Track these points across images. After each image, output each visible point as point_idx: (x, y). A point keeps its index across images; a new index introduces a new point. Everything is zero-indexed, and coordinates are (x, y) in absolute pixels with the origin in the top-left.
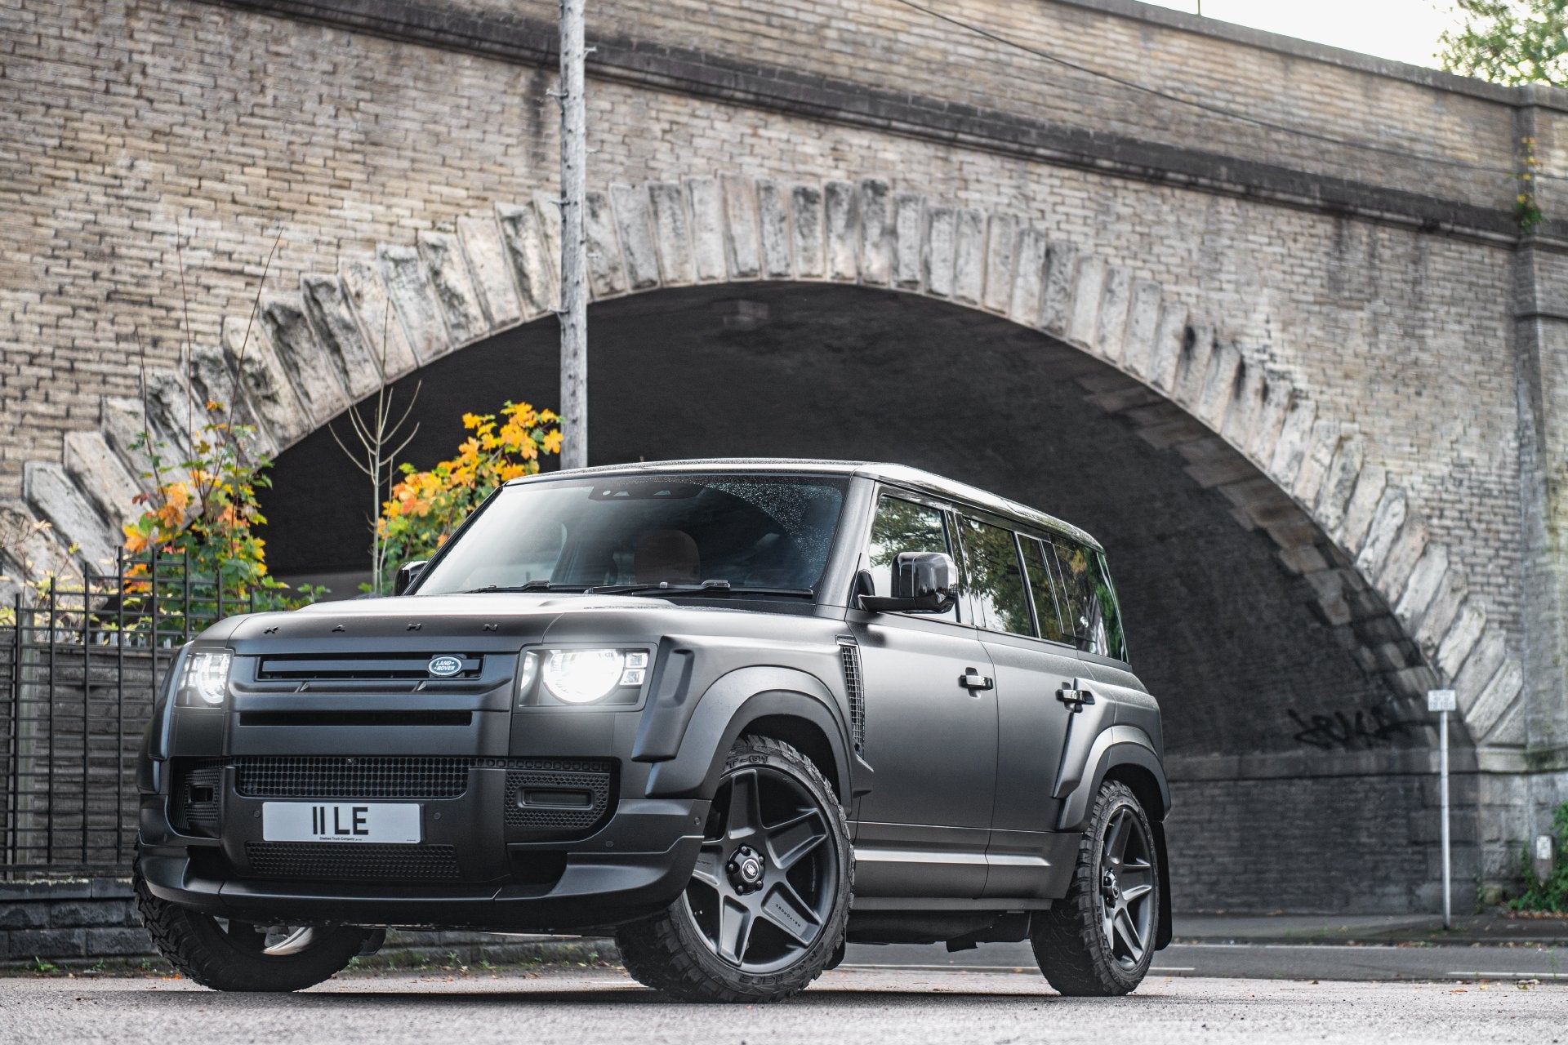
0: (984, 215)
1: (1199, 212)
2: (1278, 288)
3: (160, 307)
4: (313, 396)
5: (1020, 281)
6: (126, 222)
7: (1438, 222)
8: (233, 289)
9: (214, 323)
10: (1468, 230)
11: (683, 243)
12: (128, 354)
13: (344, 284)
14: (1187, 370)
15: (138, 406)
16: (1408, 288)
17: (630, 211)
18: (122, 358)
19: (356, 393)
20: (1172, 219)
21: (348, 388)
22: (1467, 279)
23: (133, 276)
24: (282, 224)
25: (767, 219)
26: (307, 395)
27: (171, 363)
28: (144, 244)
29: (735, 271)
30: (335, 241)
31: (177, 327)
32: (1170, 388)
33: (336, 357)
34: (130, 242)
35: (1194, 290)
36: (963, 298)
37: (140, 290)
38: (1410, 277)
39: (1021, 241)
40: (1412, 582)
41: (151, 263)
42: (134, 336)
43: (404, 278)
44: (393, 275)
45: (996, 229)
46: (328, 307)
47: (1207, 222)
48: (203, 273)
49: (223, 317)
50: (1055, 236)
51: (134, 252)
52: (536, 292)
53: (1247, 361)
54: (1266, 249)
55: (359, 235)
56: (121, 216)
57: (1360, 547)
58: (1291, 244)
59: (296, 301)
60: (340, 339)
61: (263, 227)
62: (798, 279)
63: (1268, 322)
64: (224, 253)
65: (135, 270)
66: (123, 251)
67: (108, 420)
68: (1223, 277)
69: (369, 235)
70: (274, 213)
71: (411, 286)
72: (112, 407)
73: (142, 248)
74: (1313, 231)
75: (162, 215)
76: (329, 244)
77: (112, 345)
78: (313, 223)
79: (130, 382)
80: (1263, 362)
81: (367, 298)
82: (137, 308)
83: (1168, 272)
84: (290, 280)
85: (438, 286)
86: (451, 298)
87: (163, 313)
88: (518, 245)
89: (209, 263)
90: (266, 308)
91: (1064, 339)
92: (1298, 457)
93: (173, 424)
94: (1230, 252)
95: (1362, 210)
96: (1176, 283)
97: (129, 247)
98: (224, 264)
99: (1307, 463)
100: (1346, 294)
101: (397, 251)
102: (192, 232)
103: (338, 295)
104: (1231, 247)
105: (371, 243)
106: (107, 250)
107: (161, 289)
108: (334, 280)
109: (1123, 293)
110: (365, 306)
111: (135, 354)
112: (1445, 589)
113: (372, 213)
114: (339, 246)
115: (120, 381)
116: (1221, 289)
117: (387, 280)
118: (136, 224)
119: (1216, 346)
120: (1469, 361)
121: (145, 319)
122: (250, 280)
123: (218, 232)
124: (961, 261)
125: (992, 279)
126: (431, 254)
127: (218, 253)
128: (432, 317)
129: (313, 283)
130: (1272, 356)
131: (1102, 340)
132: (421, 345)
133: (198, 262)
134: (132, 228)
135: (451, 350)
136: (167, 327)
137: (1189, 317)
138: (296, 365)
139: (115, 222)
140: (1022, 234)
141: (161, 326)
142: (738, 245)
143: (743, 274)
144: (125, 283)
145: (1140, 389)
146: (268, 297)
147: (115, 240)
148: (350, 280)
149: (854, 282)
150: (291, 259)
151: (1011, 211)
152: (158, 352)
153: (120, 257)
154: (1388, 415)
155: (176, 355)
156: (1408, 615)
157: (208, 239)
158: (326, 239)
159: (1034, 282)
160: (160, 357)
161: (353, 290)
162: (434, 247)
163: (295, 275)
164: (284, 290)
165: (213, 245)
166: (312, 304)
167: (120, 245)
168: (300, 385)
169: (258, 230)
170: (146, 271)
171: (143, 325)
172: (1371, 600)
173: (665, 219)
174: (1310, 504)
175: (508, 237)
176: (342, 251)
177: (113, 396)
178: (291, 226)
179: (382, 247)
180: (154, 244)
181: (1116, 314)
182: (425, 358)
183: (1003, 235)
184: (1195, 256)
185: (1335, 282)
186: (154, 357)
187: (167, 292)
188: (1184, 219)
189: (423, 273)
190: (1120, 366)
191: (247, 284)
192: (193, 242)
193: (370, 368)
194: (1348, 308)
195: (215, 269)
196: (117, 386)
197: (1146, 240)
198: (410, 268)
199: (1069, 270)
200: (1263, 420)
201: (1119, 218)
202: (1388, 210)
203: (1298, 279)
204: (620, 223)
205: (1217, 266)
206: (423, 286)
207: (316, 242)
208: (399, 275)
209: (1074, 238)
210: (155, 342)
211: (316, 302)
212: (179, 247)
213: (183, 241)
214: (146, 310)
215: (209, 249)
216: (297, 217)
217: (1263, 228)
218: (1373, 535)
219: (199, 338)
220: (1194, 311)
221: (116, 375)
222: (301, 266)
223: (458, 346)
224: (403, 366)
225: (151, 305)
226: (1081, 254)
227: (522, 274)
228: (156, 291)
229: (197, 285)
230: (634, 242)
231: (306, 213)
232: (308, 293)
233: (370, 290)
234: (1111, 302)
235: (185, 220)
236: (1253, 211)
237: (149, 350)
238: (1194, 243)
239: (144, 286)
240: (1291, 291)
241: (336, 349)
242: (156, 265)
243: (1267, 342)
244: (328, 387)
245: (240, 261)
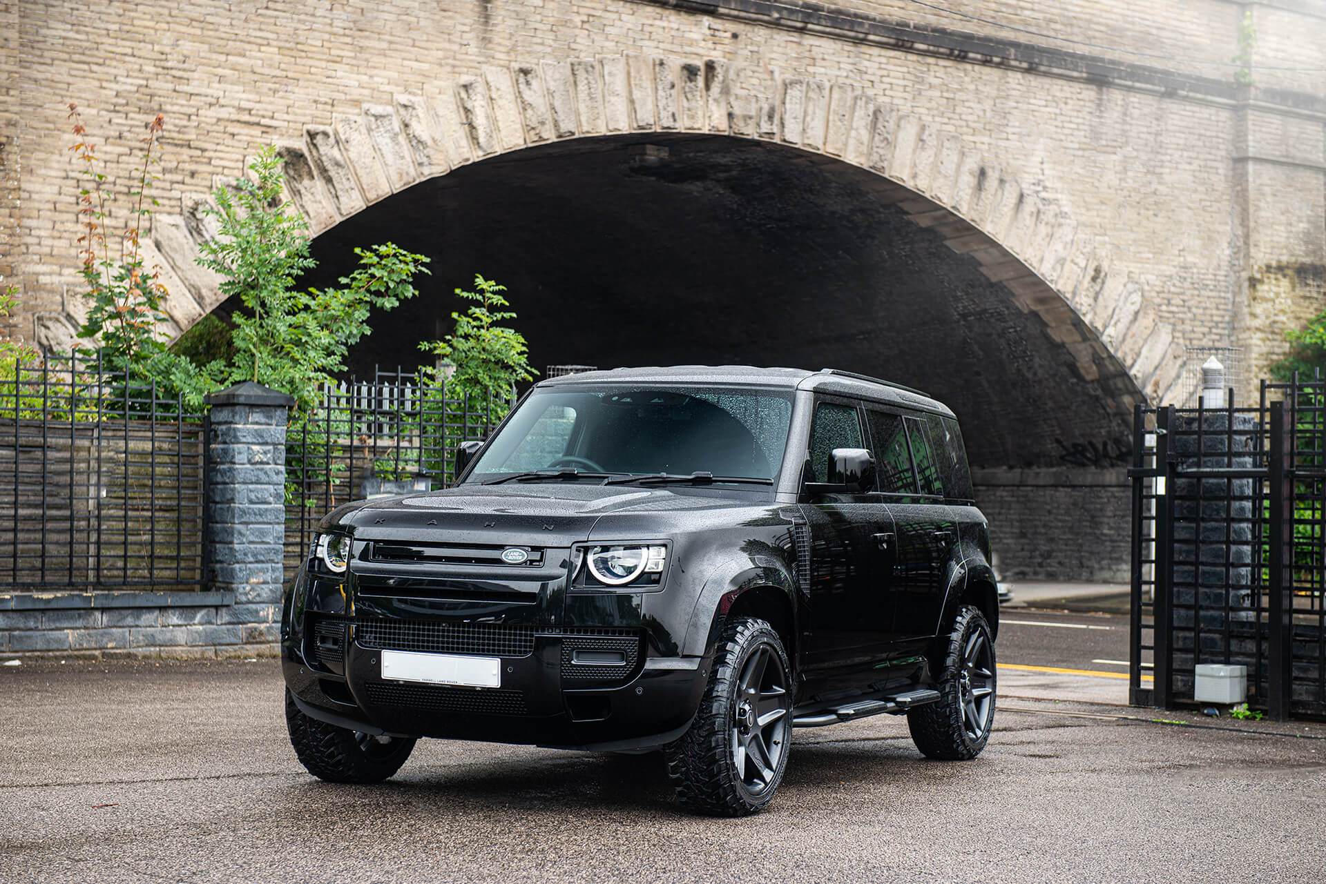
0: (827, 85)
1: (993, 82)
2: (1051, 138)
3: (196, 148)
4: (312, 215)
5: (853, 133)
6: (171, 86)
7: (1176, 89)
8: (252, 136)
9: (237, 161)
10: (1199, 96)
11: (595, 105)
12: (172, 183)
13: (336, 133)
14: (979, 198)
15: (179, 220)
16: (1151, 138)
17: (555, 81)
18: (168, 185)
19: (344, 213)
20: (972, 87)
21: (339, 209)
22: (1197, 131)
23: (176, 126)
24: (290, 88)
25: (660, 88)
26: (307, 213)
27: (206, 190)
28: (184, 102)
29: (635, 125)
30: (330, 102)
31: (209, 163)
32: (966, 213)
33: (330, 187)
34: (175, 101)
35: (986, 140)
36: (810, 145)
37: (181, 136)
38: (1153, 130)
39: (855, 103)
40: (1144, 352)
41: (189, 116)
42: (176, 170)
43: (382, 129)
44: (374, 127)
45: (836, 94)
46: (322, 149)
47: (998, 89)
48: (229, 124)
49: (245, 156)
50: (881, 99)
51: (176, 108)
52: (482, 140)
53: (1026, 192)
54: (1043, 109)
55: (348, 97)
56: (167, 82)
57: (1105, 327)
58: (1062, 105)
59: (300, 145)
60: (332, 173)
61: (275, 91)
62: (683, 131)
63: (1042, 163)
64: (245, 109)
65: (177, 121)
66: (168, 107)
67: (156, 229)
68: (1009, 130)
69: (356, 97)
70: (285, 81)
71: (388, 135)
72: (160, 221)
73: (182, 106)
74: (1080, 96)
75: (198, 82)
76: (326, 103)
77: (160, 176)
78: (313, 88)
79: (173, 203)
80: (1037, 192)
81: (354, 143)
82: (178, 149)
83: (967, 126)
84: (295, 129)
85: (408, 135)
86: (417, 143)
87: (199, 153)
88: (469, 106)
89: (234, 117)
90: (277, 150)
91: (886, 175)
92: (1061, 262)
93: (204, 233)
94: (1015, 112)
95: (1117, 81)
96: (973, 135)
97: (172, 105)
98: (246, 118)
99: (1068, 265)
100: (1104, 142)
101: (378, 109)
102: (221, 94)
103: (332, 140)
104: (1016, 108)
105: (357, 103)
106: (156, 107)
107: (197, 135)
108: (329, 130)
109: (931, 141)
110: (352, 149)
111: (178, 183)
112: (1169, 356)
113: (358, 81)
114: (333, 105)
115: (166, 202)
116: (1008, 139)
117: (369, 130)
118: (177, 88)
119: (1002, 181)
120: (1196, 191)
121: (185, 157)
122: (264, 129)
123: (239, 95)
124: (808, 119)
125: (831, 131)
126: (402, 111)
127: (240, 109)
128: (403, 158)
129: (312, 133)
130: (1045, 188)
131: (915, 176)
132: (395, 177)
133: (226, 116)
134: (175, 91)
135: (417, 182)
136: (202, 163)
137: (982, 159)
138: (299, 191)
139: (162, 86)
140: (856, 98)
141: (197, 162)
142: (638, 107)
143: (640, 127)
144: (169, 131)
145: (943, 212)
146: (280, 143)
147: (162, 99)
148: (341, 131)
149: (726, 134)
150: (296, 114)
151: (848, 81)
152: (194, 181)
153: (166, 112)
154: (1132, 231)
155: (209, 184)
156: (1139, 375)
157: (233, 99)
158: (323, 100)
159: (865, 135)
160: (196, 185)
161: (343, 138)
162: (405, 106)
163: (299, 126)
164: (291, 137)
165: (236, 103)
166: (312, 147)
167: (166, 103)
168: (302, 206)
169: (271, 93)
170: (185, 123)
171: (184, 162)
172: (1113, 365)
173: (582, 87)
174: (1069, 296)
175: (462, 99)
176: (335, 108)
177: (160, 213)
178: (296, 90)
179: (365, 106)
180: (192, 102)
181: (926, 157)
182: (398, 187)
183: (840, 99)
184: (989, 114)
185: (1095, 134)
186: (192, 185)
187: (201, 137)
188: (980, 88)
189: (397, 126)
190: (927, 195)
191: (263, 132)
192: (222, 101)
193: (356, 194)
194: (1105, 152)
195: (238, 121)
196: (164, 205)
197: (951, 102)
198: (386, 121)
199: (891, 125)
200: (1035, 234)
201: (931, 86)
202: (1138, 81)
203: (1066, 131)
204: (548, 89)
205: (1005, 122)
206: (396, 134)
207: (316, 102)
208: (378, 127)
209: (896, 101)
210: (193, 174)
211: (315, 145)
212: (211, 105)
213: (214, 101)
214: (186, 151)
215: (234, 107)
216: (301, 83)
217: (1042, 94)
218: (1115, 317)
219: (226, 171)
220: (986, 155)
221: (163, 198)
222: (303, 119)
223: (423, 179)
224: (380, 193)
225: (189, 147)
226: (900, 113)
227: (472, 127)
228: (194, 137)
229: (225, 132)
230: (557, 104)
231: (308, 80)
232: (309, 139)
233: (356, 137)
234: (923, 149)
235: (216, 85)
236: (1034, 81)
237: (188, 180)
238: (988, 105)
239: (184, 133)
240: (1061, 140)
241: (329, 180)
242: (193, 118)
243: (1041, 177)
244: (323, 208)
245: (257, 115)
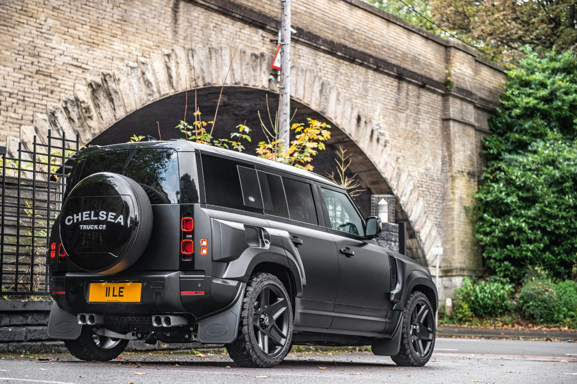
0: (305, 69)
1: (363, 74)
2: (383, 103)
3: (54, 78)
4: (104, 118)
5: (314, 94)
6: (43, 43)
7: (425, 84)
8: (78, 73)
9: (71, 86)
10: (433, 88)
11: (218, 70)
12: (43, 96)
13: (114, 75)
14: (358, 131)
15: (45, 117)
16: (415, 106)
17: (203, 56)
18: (40, 97)
19: (117, 118)
20: (355, 75)
21: (115, 116)
22: (431, 105)
23: (45, 65)
24: (94, 49)
25: (243, 64)
26: (102, 117)
27: (57, 101)
28: (49, 52)
29: (233, 82)
30: (111, 58)
31: (59, 87)
32: (353, 138)
33: (111, 103)
34: (44, 51)
35: (360, 102)
36: (298, 99)
37: (47, 71)
38: (416, 103)
39: (315, 79)
40: (414, 210)
41: (51, 60)
42: (44, 89)
43: (133, 75)
44: (130, 73)
45: (308, 74)
46: (110, 83)
47: (365, 78)
48: (68, 66)
49: (75, 84)
50: (324, 78)
51: (46, 55)
52: (174, 84)
53: (374, 129)
54: (380, 89)
55: (119, 56)
56: (42, 40)
57: (401, 196)
58: (386, 88)
59: (99, 80)
60: (113, 96)
61: (88, 50)
62: (251, 87)
63: (379, 115)
64: (75, 59)
65: (46, 62)
66: (42, 54)
67: (36, 121)
68: (368, 98)
69: (122, 56)
70: (92, 44)
71: (136, 78)
72: (38, 117)
73: (48, 54)
74: (392, 84)
75: (56, 41)
76: (109, 58)
77: (37, 92)
78: (105, 50)
79: (43, 107)
80: (377, 129)
81: (122, 81)
82: (46, 78)
83: (354, 95)
84: (97, 71)
85: (144, 79)
86: (148, 84)
87: (54, 80)
88: (169, 65)
89: (71, 62)
90: (89, 82)
91: (325, 116)
92: (386, 164)
93: (58, 125)
94: (370, 89)
95: (407, 78)
96: (356, 99)
97: (44, 53)
98: (75, 63)
99: (389, 166)
100: (400, 107)
101: (132, 64)
102: (65, 49)
103: (112, 79)
104: (371, 87)
105: (123, 59)
106: (37, 54)
107: (55, 71)
108: (111, 72)
109: (342, 101)
110: (121, 84)
111: (45, 96)
112: (423, 212)
113: (123, 48)
114: (112, 60)
115: (40, 106)
116: (367, 102)
117: (128, 75)
118: (47, 44)
119: (366, 122)
120: (430, 133)
121: (49, 83)
122: (83, 70)
123: (73, 50)
124: (298, 85)
125: (306, 92)
126: (142, 66)
127: (73, 58)
128: (142, 91)
129: (105, 74)
130: (380, 127)
131: (336, 117)
132: (138, 101)
133: (66, 61)
134: (45, 45)
135: (147, 104)
136: (56, 86)
137: (359, 112)
138: (99, 105)
139: (39, 42)
140: (315, 77)
141: (54, 86)
142: (235, 72)
143: (236, 84)
144: (42, 67)
145: (344, 136)
146: (90, 78)
147: (39, 49)
148: (116, 74)
149: (267, 90)
150: (97, 63)
151: (312, 68)
152: (53, 96)
153: (41, 57)
154: (409, 151)
155: (58, 97)
156: (413, 221)
157: (70, 53)
158: (108, 56)
159: (318, 95)
160: (53, 98)
161: (117, 77)
162: (143, 63)
163: (98, 69)
164: (95, 75)
165: (72, 55)
166: (104, 81)
167: (41, 52)
168: (100, 113)
169: (87, 51)
170: (49, 63)
171: (48, 85)
172: (402, 215)
173: (214, 60)
174: (389, 180)
175: (166, 62)
176: (113, 62)
177: (38, 112)
178: (98, 50)
179: (126, 62)
180: (52, 53)
181: (340, 108)
182: (139, 106)
183: (310, 77)
184: (361, 89)
185: (397, 103)
186: (51, 98)
187: (56, 72)
188: (359, 77)
189: (140, 74)
190: (340, 127)
191: (83, 72)
192: (65, 53)
193: (122, 108)
194: (400, 112)
195: (72, 65)
196: (39, 108)
197: (349, 82)
198: (135, 70)
199: (328, 91)
200: (377, 149)
201: (341, 74)
202: (414, 79)
203: (388, 101)
204: (200, 60)
205: (366, 94)
206: (140, 78)
207: (105, 57)
208: (132, 73)
209: (329, 80)
210: (52, 92)
211: (106, 81)
212: (61, 55)
213: (62, 52)
214: (49, 79)
215: (70, 57)
216: (100, 47)
217: (379, 82)
218: (405, 192)
219: (67, 92)
220: (360, 109)
221: (39, 104)
222: (100, 66)
223: (149, 103)
224: (132, 109)
225: (51, 77)
226: (331, 86)
227: (170, 77)
228: (52, 72)
229: (66, 70)
230: (204, 68)
231: (102, 45)
232: (103, 77)
233: (123, 78)
234: (339, 104)
235: (63, 44)
236: (378, 76)
237: (50, 95)
238: (361, 85)
239: (49, 69)
240: (385, 105)
241: (112, 100)
242: (53, 61)
243: (379, 122)
244: (108, 115)
245: (80, 62)
